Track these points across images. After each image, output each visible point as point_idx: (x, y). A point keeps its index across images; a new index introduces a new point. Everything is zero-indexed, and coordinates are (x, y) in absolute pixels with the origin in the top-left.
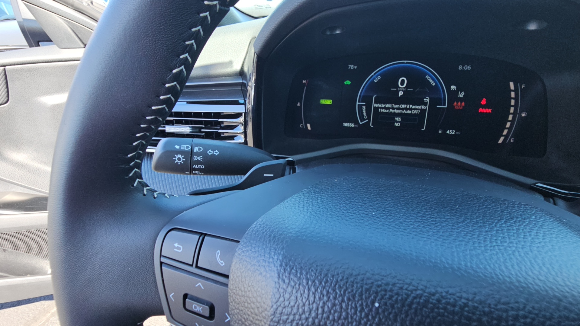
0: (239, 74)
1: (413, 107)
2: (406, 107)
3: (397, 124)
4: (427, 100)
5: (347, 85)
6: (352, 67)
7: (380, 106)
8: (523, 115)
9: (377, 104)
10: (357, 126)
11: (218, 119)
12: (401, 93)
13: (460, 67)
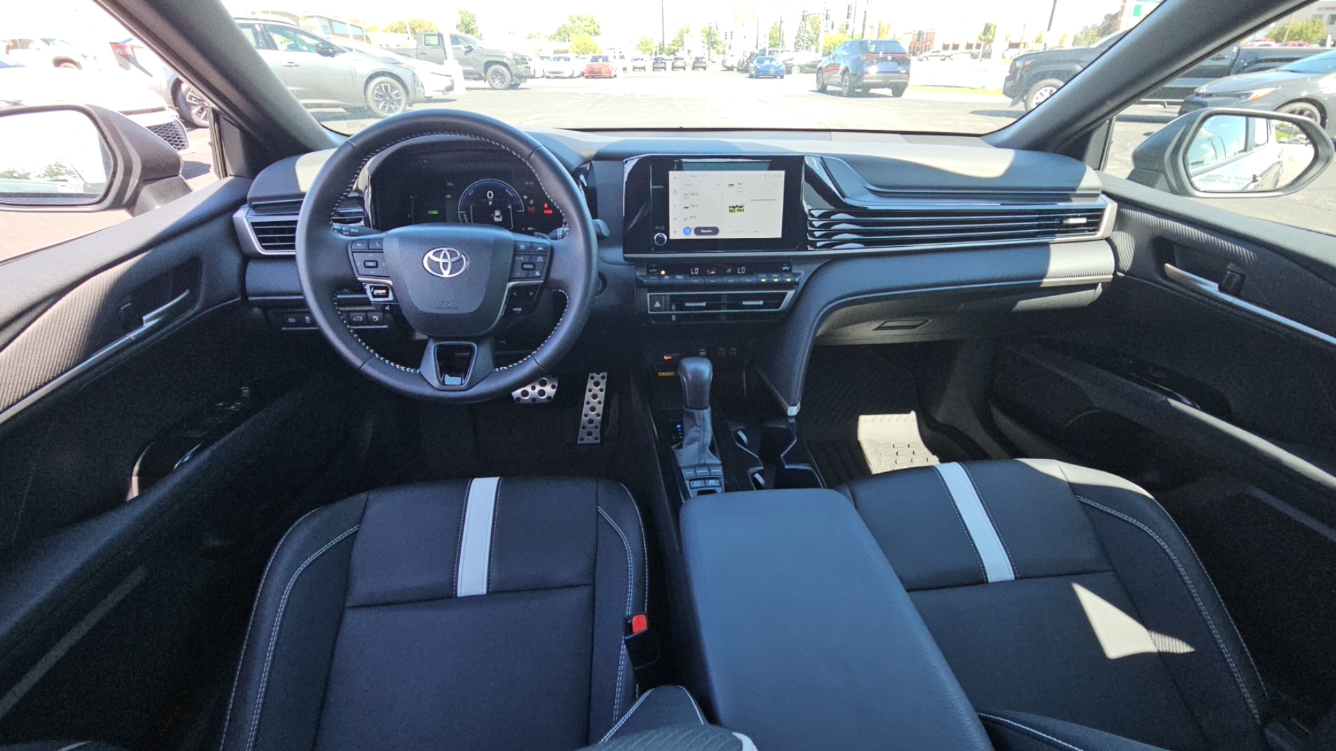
5: (448, 198)
6: (450, 184)
13: (527, 183)
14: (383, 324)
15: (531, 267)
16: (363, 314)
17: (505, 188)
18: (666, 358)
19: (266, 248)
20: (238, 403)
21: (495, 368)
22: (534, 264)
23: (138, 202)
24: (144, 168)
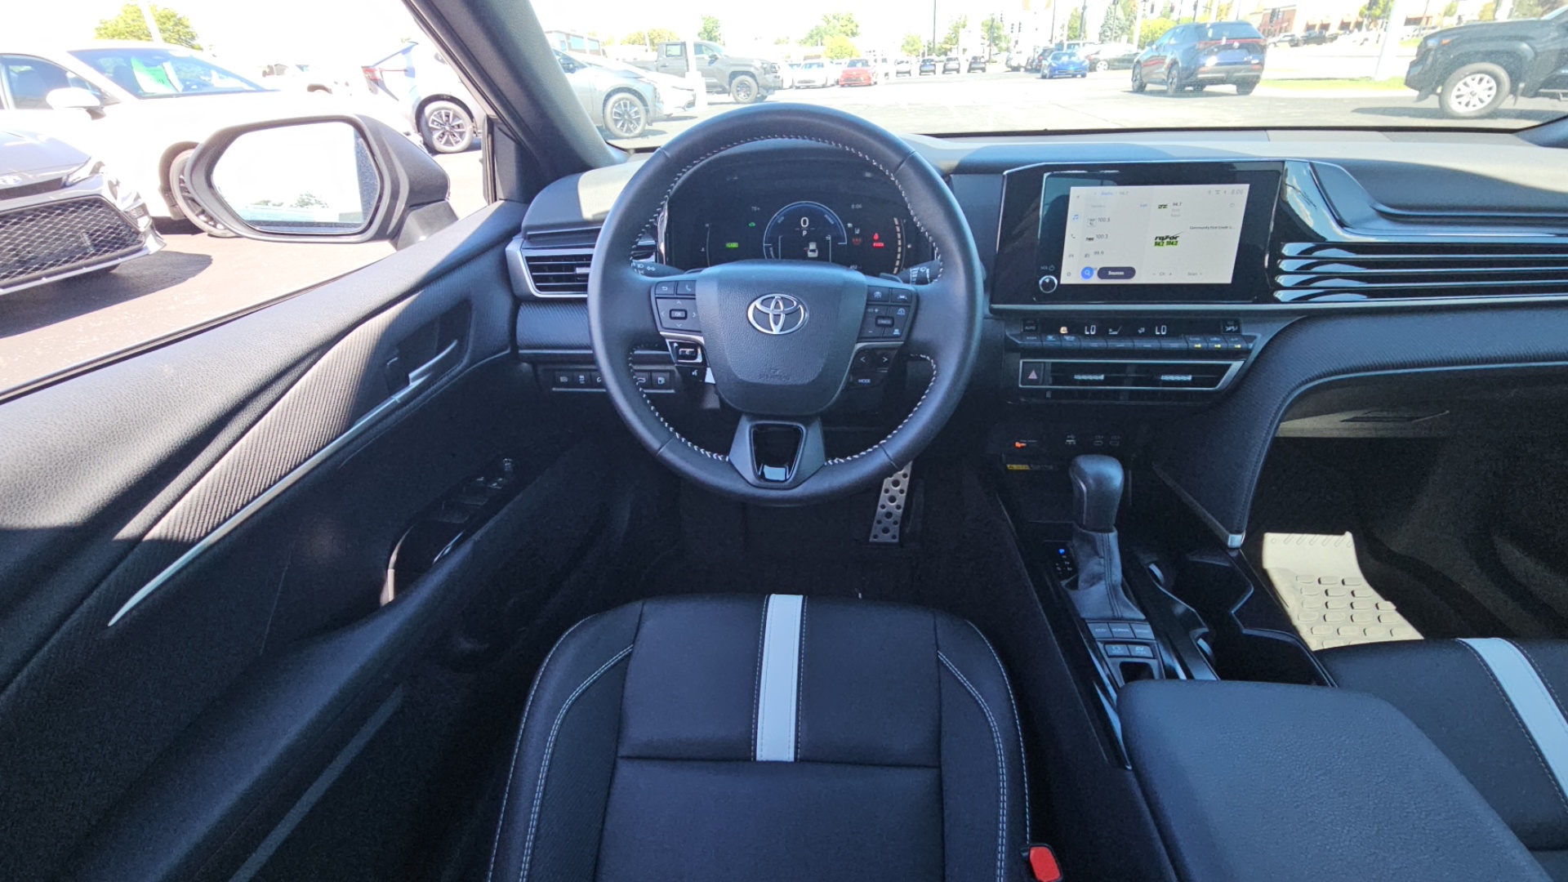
5: (752, 227)
6: (755, 208)
8: (909, 246)
13: (853, 206)
14: (670, 388)
15: (889, 322)
16: (647, 374)
17: (824, 214)
18: (1018, 445)
19: (540, 288)
20: (500, 479)
21: (827, 460)
22: (892, 319)
23: (402, 234)
24: (412, 192)
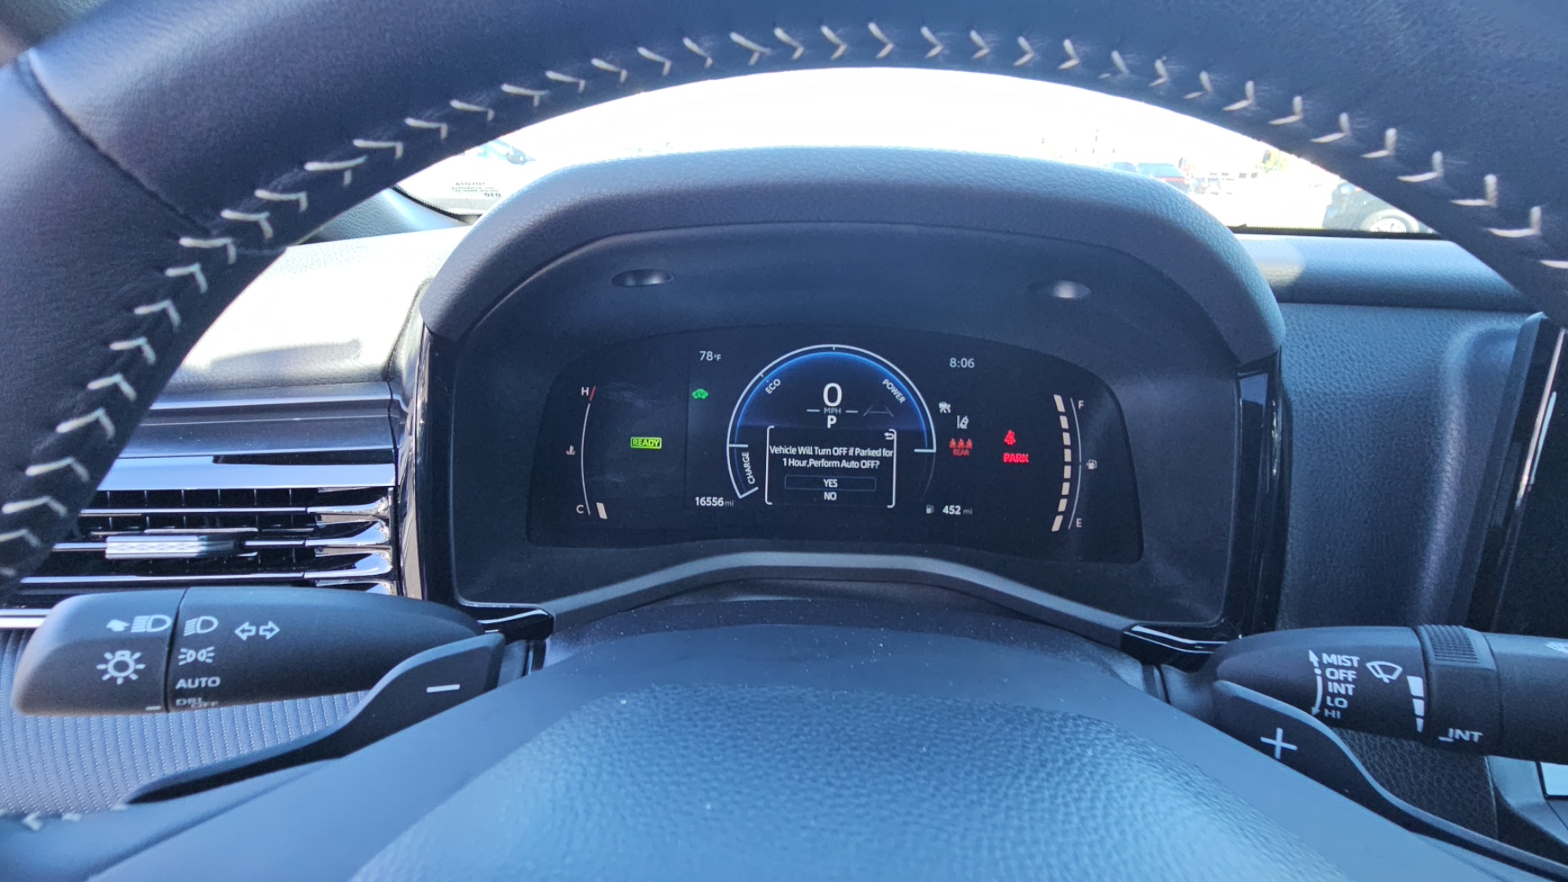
0: (379, 377)
1: (863, 453)
2: (847, 454)
3: (828, 496)
4: (892, 436)
5: (700, 400)
6: (709, 356)
7: (785, 451)
8: (1091, 466)
9: (778, 446)
10: (731, 504)
11: (307, 506)
12: (832, 420)
13: (953, 362)
17: (881, 376)
